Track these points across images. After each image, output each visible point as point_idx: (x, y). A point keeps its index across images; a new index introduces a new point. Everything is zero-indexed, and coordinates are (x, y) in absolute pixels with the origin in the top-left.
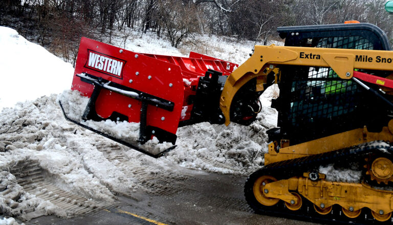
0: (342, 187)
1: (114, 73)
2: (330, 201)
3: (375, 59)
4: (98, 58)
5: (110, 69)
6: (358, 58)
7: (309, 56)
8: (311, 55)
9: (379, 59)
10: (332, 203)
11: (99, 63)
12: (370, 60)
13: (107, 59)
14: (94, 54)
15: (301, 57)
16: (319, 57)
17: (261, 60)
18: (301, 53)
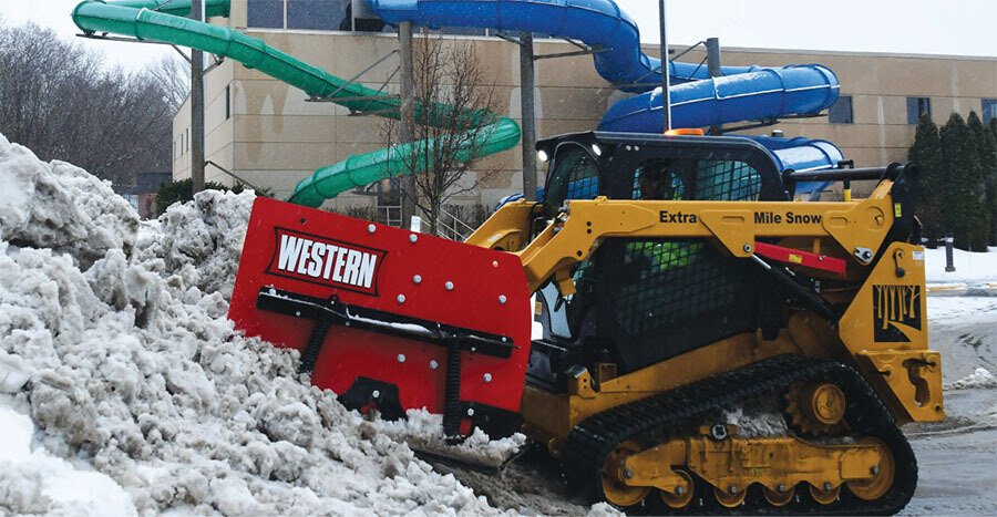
0: (765, 446)
1: (353, 282)
2: (745, 478)
3: (784, 218)
4: (306, 249)
5: (342, 274)
6: (759, 218)
7: (676, 218)
8: (680, 215)
9: (791, 218)
10: (748, 480)
11: (310, 260)
12: (778, 219)
13: (332, 249)
14: (293, 239)
15: (662, 221)
16: (694, 219)
17: (589, 231)
18: (662, 212)
